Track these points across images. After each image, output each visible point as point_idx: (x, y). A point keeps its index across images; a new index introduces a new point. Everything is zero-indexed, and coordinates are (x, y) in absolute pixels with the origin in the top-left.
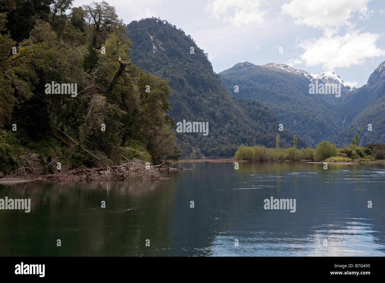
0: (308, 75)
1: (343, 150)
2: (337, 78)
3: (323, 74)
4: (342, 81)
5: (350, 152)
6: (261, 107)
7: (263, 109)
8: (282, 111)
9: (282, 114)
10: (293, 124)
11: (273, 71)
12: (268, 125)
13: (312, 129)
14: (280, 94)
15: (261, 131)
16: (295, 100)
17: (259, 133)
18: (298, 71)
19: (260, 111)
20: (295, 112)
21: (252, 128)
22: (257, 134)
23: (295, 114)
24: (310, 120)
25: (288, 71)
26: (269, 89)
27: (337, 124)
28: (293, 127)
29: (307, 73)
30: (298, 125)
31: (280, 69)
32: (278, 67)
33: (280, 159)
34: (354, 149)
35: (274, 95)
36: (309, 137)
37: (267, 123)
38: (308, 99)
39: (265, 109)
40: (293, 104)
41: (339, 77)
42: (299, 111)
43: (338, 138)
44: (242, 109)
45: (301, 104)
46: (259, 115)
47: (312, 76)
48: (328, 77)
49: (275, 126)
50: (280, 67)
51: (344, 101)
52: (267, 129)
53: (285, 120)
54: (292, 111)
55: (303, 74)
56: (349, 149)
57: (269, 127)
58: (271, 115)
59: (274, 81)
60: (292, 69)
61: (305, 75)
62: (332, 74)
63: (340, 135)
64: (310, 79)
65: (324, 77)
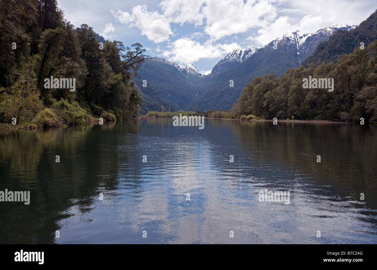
0: (177, 65)
1: (188, 113)
2: (194, 68)
3: (186, 65)
4: (197, 70)
5: (190, 114)
6: (149, 86)
7: (151, 87)
8: (161, 88)
9: (161, 90)
10: (167, 96)
11: (156, 63)
12: (153, 97)
13: (178, 99)
14: (160, 77)
15: (149, 100)
16: (169, 81)
17: (148, 101)
18: (171, 63)
19: (149, 88)
20: (169, 89)
21: (144, 98)
22: (147, 102)
23: (169, 90)
24: (177, 94)
25: (166, 63)
26: (154, 74)
27: (193, 97)
28: (167, 98)
29: (177, 64)
30: (170, 97)
31: (160, 61)
32: (159, 60)
33: (164, 116)
34: (192, 113)
35: (156, 78)
36: (176, 104)
37: (153, 96)
38: (177, 81)
39: (152, 87)
40: (168, 84)
41: (195, 67)
42: (171, 88)
43: (193, 105)
44: (138, 86)
45: (172, 84)
46: (148, 91)
47: (179, 66)
48: (189, 67)
49: (157, 97)
50: (160, 60)
51: (198, 83)
52: (153, 99)
53: (163, 93)
54: (167, 88)
55: (174, 65)
56: (190, 113)
57: (154, 98)
58: (155, 91)
59: (157, 69)
60: (168, 61)
61: (176, 66)
62: (191, 66)
63: (194, 103)
64: (178, 68)
65: (187, 67)
